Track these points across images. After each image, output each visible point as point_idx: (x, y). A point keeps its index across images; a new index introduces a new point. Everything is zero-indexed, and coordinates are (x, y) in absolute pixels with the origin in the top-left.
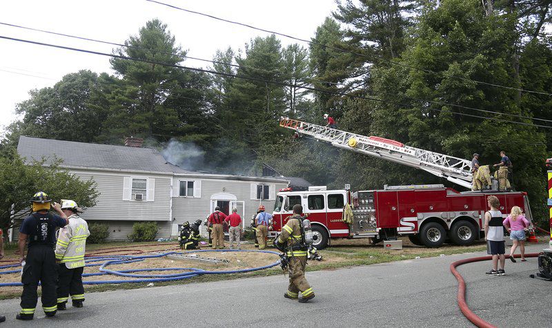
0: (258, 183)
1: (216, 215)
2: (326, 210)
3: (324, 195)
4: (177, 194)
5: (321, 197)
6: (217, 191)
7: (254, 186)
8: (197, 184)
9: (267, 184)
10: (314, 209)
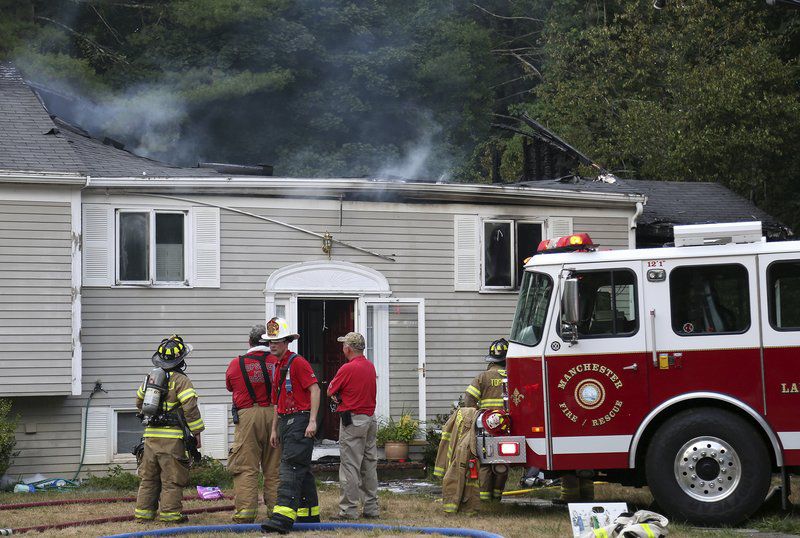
0: (489, 214)
1: (254, 367)
2: (761, 334)
3: (749, 264)
4: (108, 273)
5: (736, 274)
6: (294, 255)
7: (469, 229)
8: (202, 226)
9: (533, 216)
10: (700, 330)
